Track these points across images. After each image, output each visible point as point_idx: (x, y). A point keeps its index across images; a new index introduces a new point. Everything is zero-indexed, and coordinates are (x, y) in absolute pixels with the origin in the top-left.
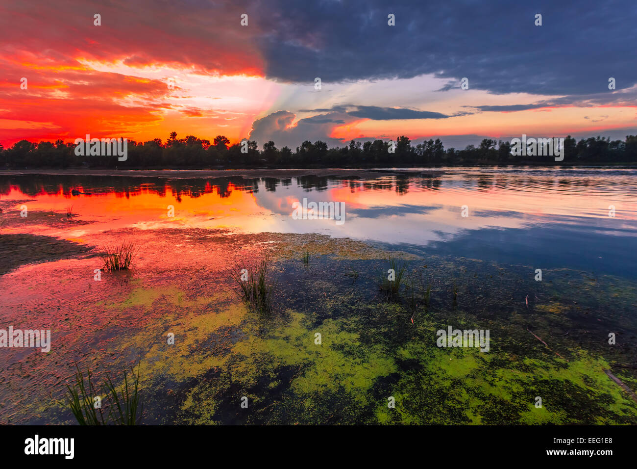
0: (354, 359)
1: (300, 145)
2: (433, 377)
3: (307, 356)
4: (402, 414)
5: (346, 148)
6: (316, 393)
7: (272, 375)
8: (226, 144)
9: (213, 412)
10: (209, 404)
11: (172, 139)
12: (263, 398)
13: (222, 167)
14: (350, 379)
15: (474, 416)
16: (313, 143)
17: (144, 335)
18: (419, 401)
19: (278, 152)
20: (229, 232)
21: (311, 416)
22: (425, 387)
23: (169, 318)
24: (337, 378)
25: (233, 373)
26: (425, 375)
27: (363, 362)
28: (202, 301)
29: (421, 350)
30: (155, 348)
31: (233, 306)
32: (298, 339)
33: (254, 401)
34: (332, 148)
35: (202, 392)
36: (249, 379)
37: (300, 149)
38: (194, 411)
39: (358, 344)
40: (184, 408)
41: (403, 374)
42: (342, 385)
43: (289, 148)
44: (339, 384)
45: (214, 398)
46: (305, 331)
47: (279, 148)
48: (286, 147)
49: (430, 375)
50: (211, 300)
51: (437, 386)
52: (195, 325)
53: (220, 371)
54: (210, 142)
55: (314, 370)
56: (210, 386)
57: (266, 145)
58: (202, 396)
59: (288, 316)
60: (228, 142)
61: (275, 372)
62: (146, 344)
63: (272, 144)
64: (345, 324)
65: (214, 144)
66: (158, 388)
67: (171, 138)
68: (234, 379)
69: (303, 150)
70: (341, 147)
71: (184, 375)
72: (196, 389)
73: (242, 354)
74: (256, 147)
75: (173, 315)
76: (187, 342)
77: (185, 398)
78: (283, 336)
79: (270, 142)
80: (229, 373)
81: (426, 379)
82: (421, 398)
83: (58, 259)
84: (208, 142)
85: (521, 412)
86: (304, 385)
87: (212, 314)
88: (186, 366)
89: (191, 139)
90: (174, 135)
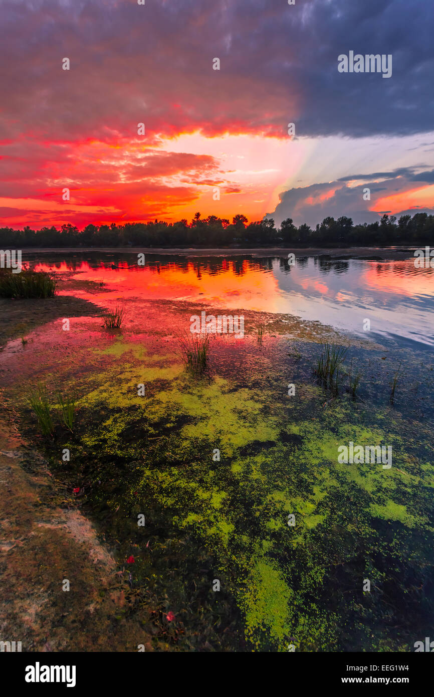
0: (244, 423)
1: (320, 223)
2: (306, 453)
3: (208, 412)
4: (255, 471)
5: (376, 224)
6: (197, 438)
7: (173, 419)
8: (244, 223)
9: (120, 431)
10: (120, 426)
11: (196, 220)
12: (157, 432)
13: (238, 245)
14: (229, 436)
15: (321, 491)
16: (336, 220)
17: (105, 374)
18: (276, 467)
19: (296, 230)
20: (209, 306)
21: (182, 452)
22: (291, 458)
23: (127, 366)
24: (220, 433)
25: (147, 411)
26: (299, 449)
27: (250, 426)
28: (156, 358)
29: (312, 430)
30: (108, 383)
31: (176, 365)
32: (209, 398)
33: (150, 432)
34: (358, 224)
35: (121, 418)
36: (155, 418)
37: (320, 226)
38: (109, 427)
39: (256, 412)
40: (104, 424)
41: (280, 444)
42: (220, 438)
43: (308, 225)
44: (219, 437)
45: (126, 424)
46: (220, 393)
47: (297, 225)
48: (305, 224)
49: (304, 450)
50: (162, 358)
51: (303, 461)
52: (141, 374)
53: (140, 407)
54: (230, 222)
55: (206, 423)
56: (127, 416)
57: (283, 223)
58: (119, 420)
59: (212, 381)
60: (246, 220)
61: (176, 417)
62: (104, 380)
63: (290, 221)
64: (258, 395)
65: (232, 224)
66: (97, 408)
67: (195, 218)
68: (145, 414)
69: (323, 227)
70: (369, 223)
71: (115, 405)
72: (117, 415)
73: (161, 400)
74: (273, 225)
75: (130, 365)
76: (129, 385)
77: (109, 418)
78: (199, 394)
79: (288, 219)
80: (144, 410)
81: (297, 452)
82: (281, 465)
83: (81, 316)
84: (227, 222)
85: (373, 504)
86: (191, 431)
87: (157, 368)
88: (120, 399)
89: (213, 219)
90: (198, 215)
